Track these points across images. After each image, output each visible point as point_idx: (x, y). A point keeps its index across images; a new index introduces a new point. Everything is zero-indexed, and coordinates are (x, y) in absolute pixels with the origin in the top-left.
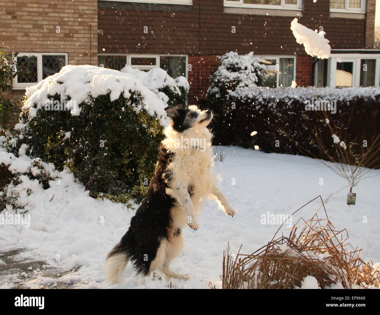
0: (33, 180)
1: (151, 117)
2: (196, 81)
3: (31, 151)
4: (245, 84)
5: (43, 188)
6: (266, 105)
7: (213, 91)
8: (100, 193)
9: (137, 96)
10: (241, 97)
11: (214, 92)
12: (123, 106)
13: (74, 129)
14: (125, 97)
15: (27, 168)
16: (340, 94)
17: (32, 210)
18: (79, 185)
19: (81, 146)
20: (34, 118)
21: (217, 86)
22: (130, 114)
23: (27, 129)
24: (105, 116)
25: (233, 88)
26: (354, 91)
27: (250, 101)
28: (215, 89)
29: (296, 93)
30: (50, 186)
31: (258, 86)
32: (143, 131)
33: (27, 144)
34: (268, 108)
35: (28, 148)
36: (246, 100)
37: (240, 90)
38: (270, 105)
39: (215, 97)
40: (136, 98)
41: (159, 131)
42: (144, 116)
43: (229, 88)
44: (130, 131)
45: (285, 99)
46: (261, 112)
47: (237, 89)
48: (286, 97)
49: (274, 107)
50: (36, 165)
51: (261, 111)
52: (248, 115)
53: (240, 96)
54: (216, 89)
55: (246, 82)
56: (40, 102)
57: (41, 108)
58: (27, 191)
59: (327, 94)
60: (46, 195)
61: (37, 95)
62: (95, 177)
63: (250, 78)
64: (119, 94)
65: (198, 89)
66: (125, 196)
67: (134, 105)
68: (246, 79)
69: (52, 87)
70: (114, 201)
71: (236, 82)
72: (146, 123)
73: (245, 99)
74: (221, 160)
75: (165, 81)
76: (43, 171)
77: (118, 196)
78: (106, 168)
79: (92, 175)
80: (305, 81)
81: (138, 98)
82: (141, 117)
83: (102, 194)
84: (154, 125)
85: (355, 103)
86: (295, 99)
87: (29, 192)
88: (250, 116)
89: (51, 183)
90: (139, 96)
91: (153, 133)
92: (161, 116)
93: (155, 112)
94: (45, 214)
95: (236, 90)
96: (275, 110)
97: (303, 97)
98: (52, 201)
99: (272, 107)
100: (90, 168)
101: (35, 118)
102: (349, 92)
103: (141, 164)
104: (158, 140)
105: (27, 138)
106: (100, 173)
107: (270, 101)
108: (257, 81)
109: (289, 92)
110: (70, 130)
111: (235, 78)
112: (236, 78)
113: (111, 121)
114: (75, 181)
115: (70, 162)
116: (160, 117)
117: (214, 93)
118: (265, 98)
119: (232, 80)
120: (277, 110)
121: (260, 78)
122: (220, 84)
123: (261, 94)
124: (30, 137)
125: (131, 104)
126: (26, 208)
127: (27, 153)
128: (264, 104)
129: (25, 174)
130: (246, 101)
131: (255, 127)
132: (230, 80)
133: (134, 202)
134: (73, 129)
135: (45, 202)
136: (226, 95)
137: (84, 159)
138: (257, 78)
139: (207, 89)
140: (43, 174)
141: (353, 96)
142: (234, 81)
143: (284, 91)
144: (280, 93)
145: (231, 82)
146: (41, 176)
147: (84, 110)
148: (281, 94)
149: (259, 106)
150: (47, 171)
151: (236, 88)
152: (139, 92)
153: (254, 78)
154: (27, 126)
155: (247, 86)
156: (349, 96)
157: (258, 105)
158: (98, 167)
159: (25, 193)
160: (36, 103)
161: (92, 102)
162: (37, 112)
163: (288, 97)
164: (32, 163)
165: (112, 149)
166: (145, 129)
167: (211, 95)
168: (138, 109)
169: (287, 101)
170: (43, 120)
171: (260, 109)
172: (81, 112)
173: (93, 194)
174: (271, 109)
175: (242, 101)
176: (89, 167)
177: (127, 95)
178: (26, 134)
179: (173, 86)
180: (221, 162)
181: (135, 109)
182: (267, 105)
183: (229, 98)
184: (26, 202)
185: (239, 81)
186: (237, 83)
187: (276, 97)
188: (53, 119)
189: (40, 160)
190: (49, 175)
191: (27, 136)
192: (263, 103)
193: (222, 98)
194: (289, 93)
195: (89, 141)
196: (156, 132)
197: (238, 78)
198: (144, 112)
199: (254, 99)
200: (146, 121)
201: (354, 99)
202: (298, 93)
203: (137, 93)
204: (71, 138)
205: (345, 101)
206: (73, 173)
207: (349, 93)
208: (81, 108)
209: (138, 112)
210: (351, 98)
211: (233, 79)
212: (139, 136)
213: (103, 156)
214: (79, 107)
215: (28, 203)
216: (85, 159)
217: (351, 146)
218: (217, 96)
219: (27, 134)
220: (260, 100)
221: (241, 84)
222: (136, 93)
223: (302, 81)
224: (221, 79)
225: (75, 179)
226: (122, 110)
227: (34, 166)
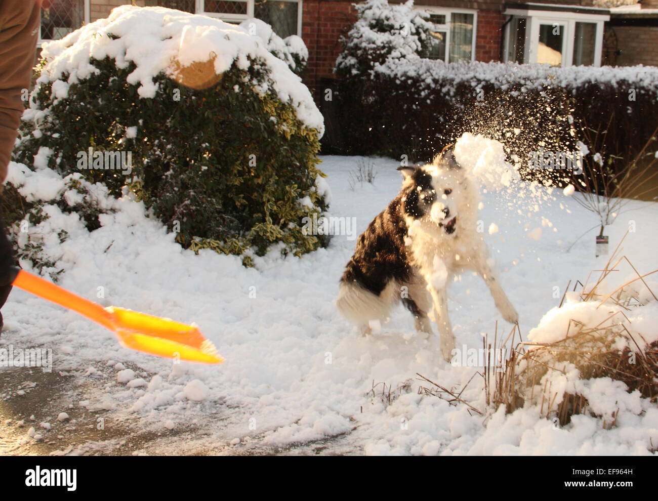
0: (67, 213)
1: (284, 105)
2: (315, 45)
3: (58, 160)
4: (401, 53)
5: (86, 229)
6: (438, 90)
7: (346, 63)
8: (194, 237)
9: (259, 67)
10: (396, 75)
11: (348, 64)
12: (237, 83)
13: (143, 122)
14: (241, 68)
15: (57, 191)
16: (561, 75)
17: (72, 268)
18: (155, 223)
19: (158, 153)
20: (64, 99)
21: (353, 55)
22: (248, 97)
23: (50, 119)
24: (204, 99)
25: (382, 59)
26: (583, 72)
27: (412, 83)
28: (350, 61)
29: (488, 72)
30: (101, 224)
31: (421, 57)
32: (270, 127)
33: (50, 148)
34: (442, 95)
35: (52, 155)
36: (404, 80)
37: (394, 63)
38: (444, 90)
39: (350, 73)
40: (258, 70)
41: (296, 129)
42: (272, 101)
43: (375, 60)
44: (250, 127)
45: (471, 81)
46: (428, 101)
47: (389, 62)
48: (472, 79)
49: (452, 94)
50: (74, 185)
51: (429, 99)
52: (406, 105)
53: (394, 73)
54: (352, 61)
55: (402, 50)
56: (76, 70)
57: (76, 82)
58: (59, 234)
59: (540, 76)
60: (96, 241)
61: (69, 57)
62: (185, 209)
63: (409, 44)
64: (231, 62)
65: (317, 59)
66: (239, 242)
67: (255, 82)
68: (403, 44)
69: (98, 43)
70: (219, 251)
71: (386, 49)
72: (275, 114)
73: (403, 78)
74: (370, 181)
75: (269, 42)
76: (88, 198)
77: (225, 242)
78: (205, 193)
79: (179, 205)
80: (490, 52)
81: (261, 71)
82: (266, 103)
83: (197, 239)
84: (288, 119)
85: (585, 91)
86: (487, 81)
87: (63, 236)
88: (410, 108)
89: (103, 218)
90: (263, 67)
91: (287, 132)
92: (299, 104)
93: (290, 96)
94: (98, 275)
95: (387, 63)
96: (454, 99)
97: (500, 79)
98: (108, 251)
99: (448, 93)
100: (176, 193)
101: (66, 100)
102: (575, 72)
103: (269, 186)
104: (293, 145)
105: (51, 136)
106: (194, 201)
107: (444, 83)
108: (420, 49)
109: (478, 69)
110: (134, 123)
111: (385, 42)
112: (387, 43)
113: (216, 110)
114: (148, 216)
115: (136, 182)
116: (297, 104)
117: (347, 67)
118: (437, 77)
119: (379, 46)
120: (456, 99)
121: (424, 44)
122: (359, 52)
123: (429, 72)
124: (56, 135)
125: (250, 81)
126: (60, 265)
127: (51, 164)
128: (434, 89)
129: (52, 202)
130: (405, 82)
131: (417, 127)
132: (378, 46)
133: (253, 251)
134: (141, 121)
135: (95, 254)
136: (369, 71)
137: (164, 177)
138: (419, 44)
139: (335, 60)
140: (85, 202)
141: (583, 79)
142: (383, 48)
143: (469, 68)
144: (462, 70)
145: (379, 50)
146: (84, 207)
147: (165, 90)
148: (464, 72)
149: (426, 91)
150: (94, 198)
151: (386, 59)
152: (262, 60)
153: (416, 43)
154: (48, 114)
155: (404, 56)
156: (575, 79)
157: (424, 90)
158: (191, 191)
159: (55, 237)
160: (66, 73)
161: (179, 74)
162: (68, 88)
163: (475, 77)
164: (66, 184)
165: (215, 158)
166: (274, 125)
167: (342, 69)
168: (262, 90)
169: (473, 84)
170: (82, 104)
171: (427, 97)
172: (157, 92)
173: (181, 238)
174: (447, 97)
175: (398, 82)
176: (174, 190)
177: (244, 64)
178: (46, 129)
179: (283, 51)
180: (370, 184)
181: (257, 89)
182: (440, 91)
183: (375, 76)
184: (57, 255)
185: (391, 49)
186: (387, 51)
187: (456, 77)
188: (101, 103)
189: (81, 178)
190: (97, 204)
191: (49, 133)
192: (433, 86)
193: (362, 75)
194: (477, 72)
195: (174, 144)
196: (291, 130)
197: (390, 42)
198: (273, 94)
199: (417, 80)
200: (274, 110)
201: (584, 85)
202: (493, 72)
203: (260, 61)
204: (137, 139)
205: (569, 87)
206: (142, 202)
207: (576, 76)
208: (157, 84)
209: (262, 95)
210: (579, 83)
211: (382, 45)
212: (264, 138)
213: (201, 171)
214: (153, 83)
215: (63, 255)
216: (167, 176)
217: (610, 162)
218: (354, 72)
219: (49, 129)
220: (429, 81)
221: (395, 54)
222: (258, 60)
223: (485, 53)
224: (361, 43)
225: (147, 213)
226: (233, 89)
227: (71, 188)
